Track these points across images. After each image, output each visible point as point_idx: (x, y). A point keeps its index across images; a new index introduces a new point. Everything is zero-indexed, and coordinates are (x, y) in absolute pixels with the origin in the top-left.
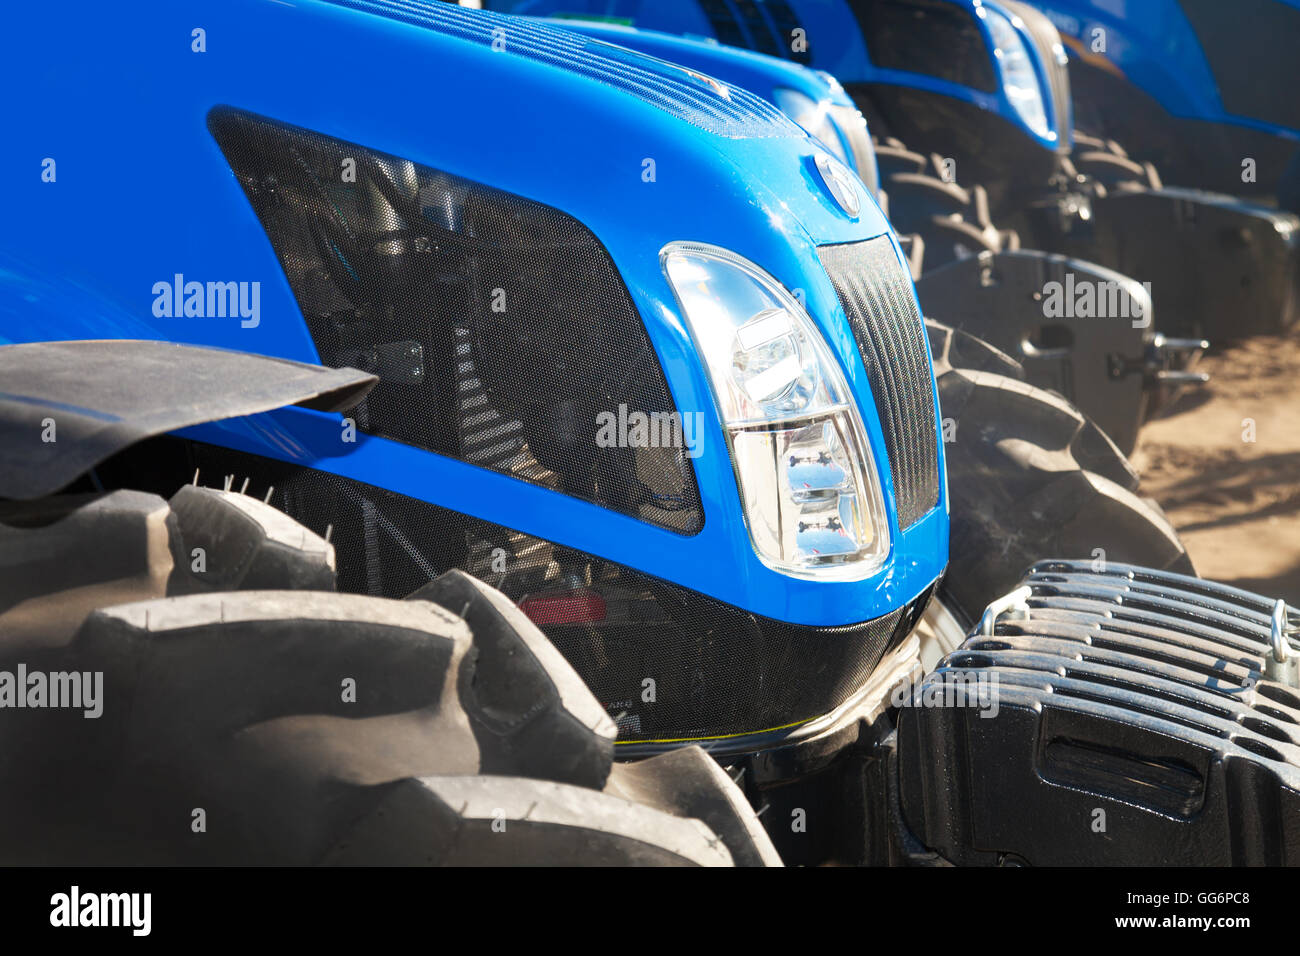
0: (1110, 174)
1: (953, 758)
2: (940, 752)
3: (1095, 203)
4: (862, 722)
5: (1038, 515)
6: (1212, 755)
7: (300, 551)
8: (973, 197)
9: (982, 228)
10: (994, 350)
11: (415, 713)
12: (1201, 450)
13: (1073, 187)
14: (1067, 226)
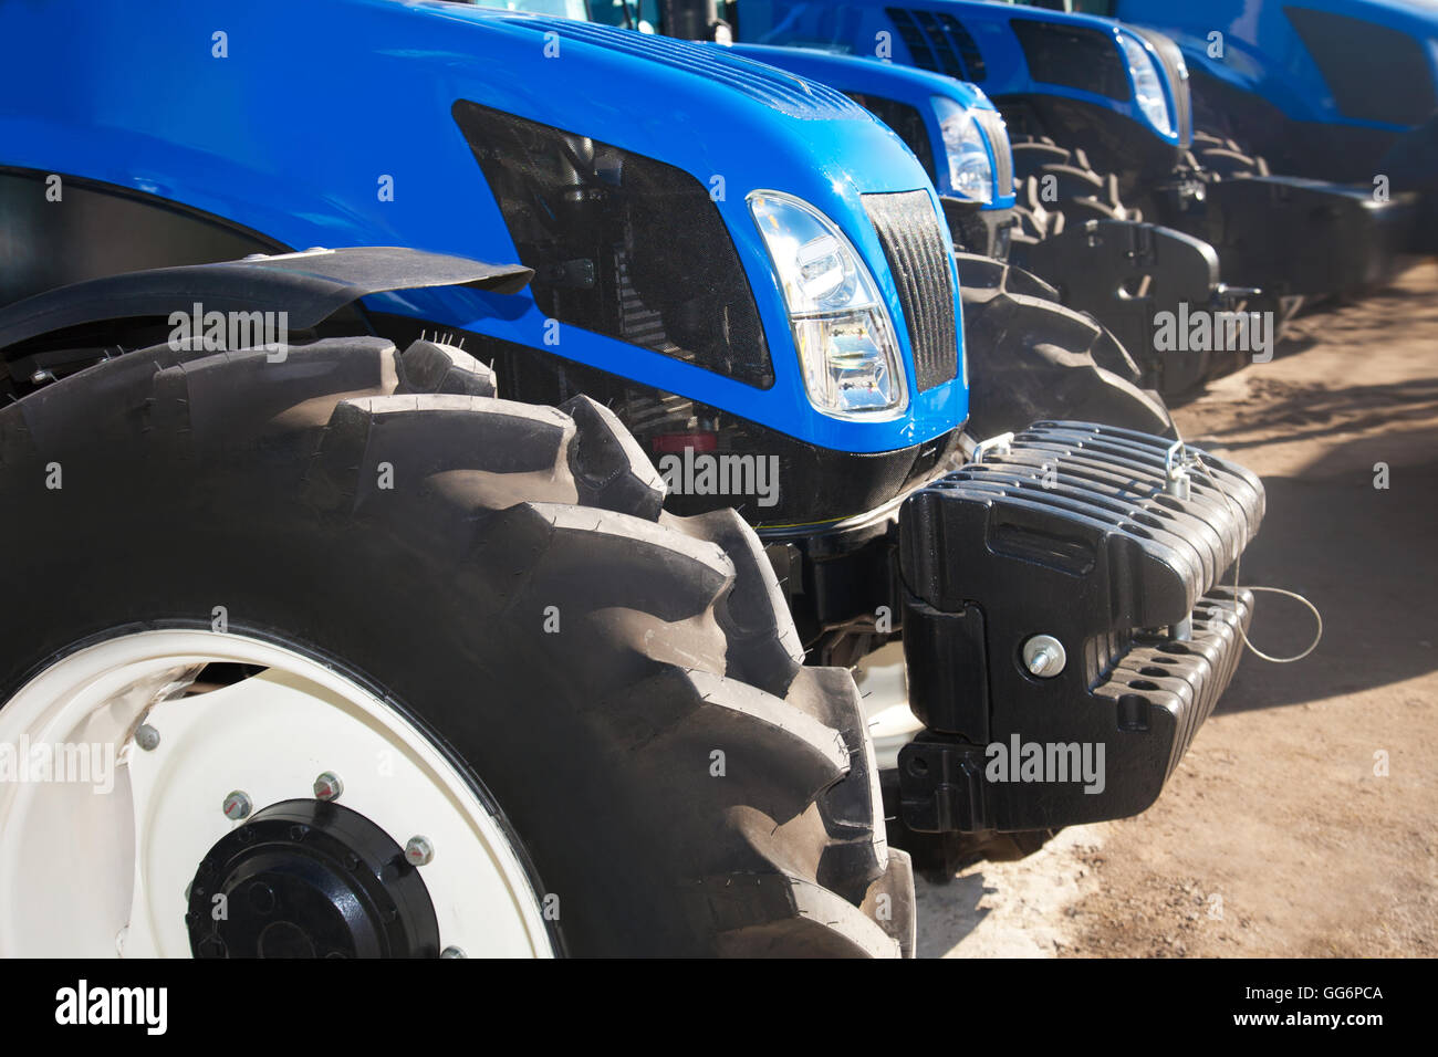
0: (1227, 165)
1: (935, 539)
2: (927, 534)
3: (1210, 188)
4: (890, 521)
5: (1060, 398)
6: (1100, 533)
7: (472, 373)
8: (1107, 183)
9: (1113, 207)
10: (1039, 280)
11: (538, 472)
12: (1296, 383)
13: (1191, 176)
14: (1184, 206)
